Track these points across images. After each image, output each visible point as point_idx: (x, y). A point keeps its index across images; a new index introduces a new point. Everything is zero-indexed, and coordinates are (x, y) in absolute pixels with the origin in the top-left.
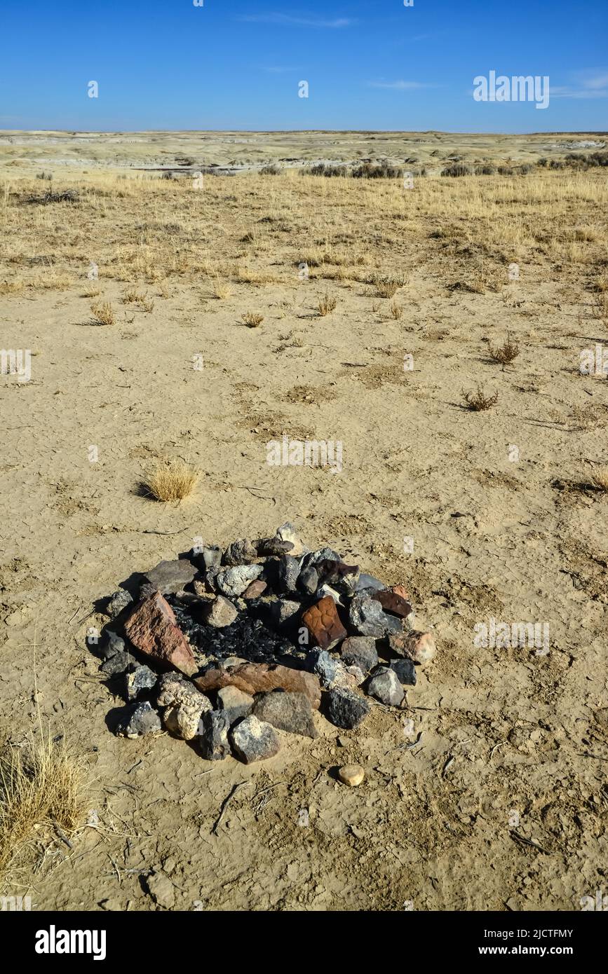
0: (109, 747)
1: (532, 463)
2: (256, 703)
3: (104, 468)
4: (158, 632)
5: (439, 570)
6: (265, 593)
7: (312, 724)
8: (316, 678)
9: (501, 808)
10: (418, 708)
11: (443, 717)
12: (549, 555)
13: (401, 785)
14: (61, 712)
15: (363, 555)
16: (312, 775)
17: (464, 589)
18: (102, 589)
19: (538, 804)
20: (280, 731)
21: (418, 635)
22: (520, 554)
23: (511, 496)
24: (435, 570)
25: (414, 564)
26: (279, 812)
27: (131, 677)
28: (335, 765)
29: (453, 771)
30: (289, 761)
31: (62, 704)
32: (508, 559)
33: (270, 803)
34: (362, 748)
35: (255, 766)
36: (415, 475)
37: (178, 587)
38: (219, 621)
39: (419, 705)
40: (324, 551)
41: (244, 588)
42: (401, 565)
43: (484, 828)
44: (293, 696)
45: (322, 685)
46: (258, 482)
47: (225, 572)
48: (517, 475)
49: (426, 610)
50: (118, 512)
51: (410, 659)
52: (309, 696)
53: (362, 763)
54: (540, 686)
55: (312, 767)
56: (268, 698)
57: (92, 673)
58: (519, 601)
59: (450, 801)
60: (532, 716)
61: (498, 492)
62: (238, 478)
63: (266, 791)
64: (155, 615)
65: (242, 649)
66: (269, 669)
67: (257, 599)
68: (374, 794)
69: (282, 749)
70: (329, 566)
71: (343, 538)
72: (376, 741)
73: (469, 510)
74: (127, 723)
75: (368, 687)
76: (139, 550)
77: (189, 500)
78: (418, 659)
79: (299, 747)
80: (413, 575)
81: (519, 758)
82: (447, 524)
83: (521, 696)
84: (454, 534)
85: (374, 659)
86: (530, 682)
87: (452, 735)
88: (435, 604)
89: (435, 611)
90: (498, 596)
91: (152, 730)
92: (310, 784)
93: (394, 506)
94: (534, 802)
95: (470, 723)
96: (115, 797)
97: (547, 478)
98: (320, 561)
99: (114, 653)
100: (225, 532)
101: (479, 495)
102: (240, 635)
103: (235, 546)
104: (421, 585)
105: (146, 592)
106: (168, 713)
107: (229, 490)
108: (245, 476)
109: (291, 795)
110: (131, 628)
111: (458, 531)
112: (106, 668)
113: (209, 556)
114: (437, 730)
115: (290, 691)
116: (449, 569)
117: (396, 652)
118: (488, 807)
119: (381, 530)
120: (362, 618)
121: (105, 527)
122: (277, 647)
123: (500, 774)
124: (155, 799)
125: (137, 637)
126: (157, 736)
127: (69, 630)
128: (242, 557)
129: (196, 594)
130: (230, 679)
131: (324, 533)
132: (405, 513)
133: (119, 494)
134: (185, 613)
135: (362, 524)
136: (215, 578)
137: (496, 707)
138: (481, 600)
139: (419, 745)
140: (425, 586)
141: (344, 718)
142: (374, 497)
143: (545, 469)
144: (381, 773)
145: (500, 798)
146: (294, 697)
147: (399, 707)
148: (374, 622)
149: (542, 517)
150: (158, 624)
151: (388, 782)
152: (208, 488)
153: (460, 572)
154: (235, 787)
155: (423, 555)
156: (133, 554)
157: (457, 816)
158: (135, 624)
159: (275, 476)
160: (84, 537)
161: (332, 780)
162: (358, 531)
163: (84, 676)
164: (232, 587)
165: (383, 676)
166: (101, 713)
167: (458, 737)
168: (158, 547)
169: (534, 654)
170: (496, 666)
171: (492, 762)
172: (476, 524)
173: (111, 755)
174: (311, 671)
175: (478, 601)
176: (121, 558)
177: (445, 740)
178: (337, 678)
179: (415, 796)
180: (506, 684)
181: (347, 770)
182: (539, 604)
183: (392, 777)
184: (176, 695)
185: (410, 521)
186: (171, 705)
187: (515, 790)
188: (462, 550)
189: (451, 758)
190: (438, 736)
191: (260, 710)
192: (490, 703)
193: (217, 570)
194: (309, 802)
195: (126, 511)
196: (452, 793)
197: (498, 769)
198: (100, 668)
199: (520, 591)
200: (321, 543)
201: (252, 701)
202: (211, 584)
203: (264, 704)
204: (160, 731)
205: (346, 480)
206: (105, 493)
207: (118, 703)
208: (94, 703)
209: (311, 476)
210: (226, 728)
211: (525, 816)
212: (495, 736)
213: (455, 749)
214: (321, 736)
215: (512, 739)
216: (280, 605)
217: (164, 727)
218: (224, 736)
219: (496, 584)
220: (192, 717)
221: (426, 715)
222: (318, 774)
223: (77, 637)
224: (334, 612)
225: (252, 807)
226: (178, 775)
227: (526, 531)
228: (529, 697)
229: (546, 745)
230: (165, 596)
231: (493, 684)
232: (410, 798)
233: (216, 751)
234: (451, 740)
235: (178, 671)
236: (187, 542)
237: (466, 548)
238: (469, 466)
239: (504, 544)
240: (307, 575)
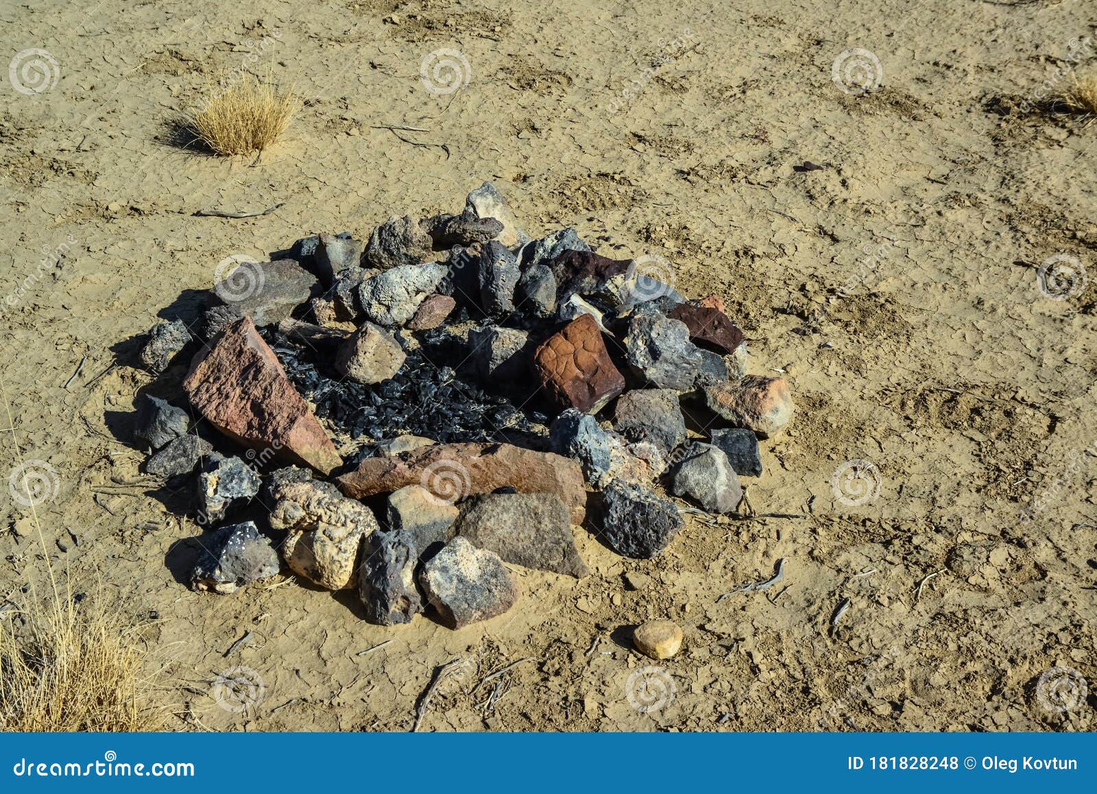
0: (182, 611)
1: (942, 68)
2: (462, 517)
3: (94, 95)
4: (257, 392)
5: (781, 269)
6: (453, 318)
7: (574, 551)
8: (577, 465)
9: (948, 686)
10: (773, 515)
11: (820, 530)
12: (990, 236)
13: (755, 653)
14: (72, 551)
15: (632, 246)
16: (581, 643)
17: (834, 301)
18: (123, 322)
19: (1016, 676)
20: (514, 567)
21: (763, 383)
22: (935, 236)
23: (906, 129)
24: (772, 269)
25: (732, 259)
26: (527, 710)
27: (211, 478)
28: (624, 623)
29: (849, 624)
30: (536, 620)
31: (74, 538)
32: (911, 245)
33: (507, 696)
34: (672, 591)
35: (468, 633)
36: (716, 95)
37: (280, 312)
38: (371, 372)
39: (773, 509)
40: (562, 235)
41: (411, 309)
42: (708, 261)
43: (919, 722)
44: (533, 501)
45: (587, 479)
46: (411, 116)
47: (373, 279)
48: (914, 90)
49: (765, 341)
50: (135, 177)
51: (748, 427)
52: (564, 499)
53: (675, 618)
54: (999, 470)
55: (579, 628)
56: (487, 506)
57: (127, 478)
58: (941, 320)
59: (849, 678)
60: (988, 524)
61: (881, 124)
62: (369, 110)
63: (498, 675)
64: (245, 360)
65: (420, 422)
66: (485, 452)
67: (439, 330)
68: (704, 672)
69: (520, 598)
70: (576, 263)
71: (590, 215)
72: (697, 577)
73: (829, 158)
74: (212, 564)
75: (674, 481)
76: (188, 248)
77: (275, 152)
78: (764, 428)
79: (552, 595)
80: (732, 278)
81: (972, 599)
82: (787, 184)
83: (963, 490)
84: (803, 202)
85: (680, 432)
86: (978, 464)
87: (840, 561)
88: (783, 330)
89: (782, 342)
90: (899, 312)
91: (263, 575)
92: (580, 659)
93: (682, 155)
94: (1010, 673)
95: (872, 541)
96: (205, 699)
97: (974, 94)
98: (555, 255)
99: (167, 438)
100: (357, 211)
101: (845, 130)
102: (413, 395)
103: (386, 231)
104: (751, 296)
105: (218, 323)
106: (292, 542)
107: (354, 131)
108: (382, 105)
109: (545, 679)
110: (198, 389)
111: (811, 197)
112: (154, 465)
113: (336, 251)
114: (811, 553)
115: (528, 491)
116: (800, 267)
117: (720, 416)
118: (921, 686)
119: (661, 199)
120: (654, 353)
121: (114, 207)
122: (490, 415)
123: (940, 627)
124: (284, 700)
125: (214, 404)
126: (273, 587)
127: (69, 399)
128: (403, 250)
129: (316, 323)
130: (408, 474)
131: (552, 207)
132: (704, 167)
133: (133, 143)
134: (302, 359)
135: (622, 189)
136: (355, 292)
137: (916, 509)
138: (870, 320)
139: (779, 582)
140: (757, 298)
141: (635, 537)
142: (640, 139)
143: (970, 79)
144: (713, 634)
145: (943, 667)
146: (536, 503)
147: (734, 516)
148: (678, 361)
149: (970, 166)
150: (255, 378)
151: (728, 649)
152: (311, 128)
153: (821, 272)
154: (437, 671)
155: (748, 242)
156: (178, 255)
157: (865, 703)
158: (207, 381)
159: (443, 105)
160: (72, 227)
161: (621, 651)
162: (617, 201)
163: (110, 483)
164: (389, 308)
165: (703, 459)
166: (156, 549)
167: (853, 565)
168: (225, 242)
169: (979, 414)
170: (910, 436)
171: (920, 607)
172: (844, 183)
173: (186, 624)
174: (565, 452)
175: (863, 323)
176: (155, 263)
177: (827, 572)
178: (613, 466)
179: (782, 672)
180: (932, 468)
181: (649, 630)
182: (981, 324)
183: (736, 641)
184: (306, 507)
185: (716, 181)
186: (298, 526)
187: (971, 653)
188: (822, 231)
189: (842, 602)
190: (813, 566)
191: (471, 530)
192: (906, 504)
193: (356, 276)
194: (582, 691)
195: (151, 176)
196: (852, 663)
197: (933, 618)
198: (143, 468)
199: (939, 300)
200: (548, 226)
201: (455, 512)
202: (347, 303)
203: (479, 518)
204: (278, 578)
205: (581, 110)
206: (105, 142)
207: (188, 530)
208: (139, 532)
209: (513, 104)
210: (410, 563)
211: (995, 698)
212: (922, 560)
213: (849, 585)
214: (593, 571)
215: (954, 565)
216: (489, 336)
217: (286, 569)
218: (407, 577)
219: (893, 290)
220: (343, 546)
221: (787, 529)
222: (593, 640)
223: (88, 413)
224: (597, 344)
225: (474, 705)
226: (324, 654)
227: (940, 194)
228: (978, 491)
229: (1021, 572)
230: (258, 328)
231: (908, 470)
232: (773, 674)
233: (395, 608)
234: (839, 571)
235: (303, 464)
236: (284, 232)
237: (828, 228)
238: (820, 77)
239: (902, 218)
240: (535, 281)
